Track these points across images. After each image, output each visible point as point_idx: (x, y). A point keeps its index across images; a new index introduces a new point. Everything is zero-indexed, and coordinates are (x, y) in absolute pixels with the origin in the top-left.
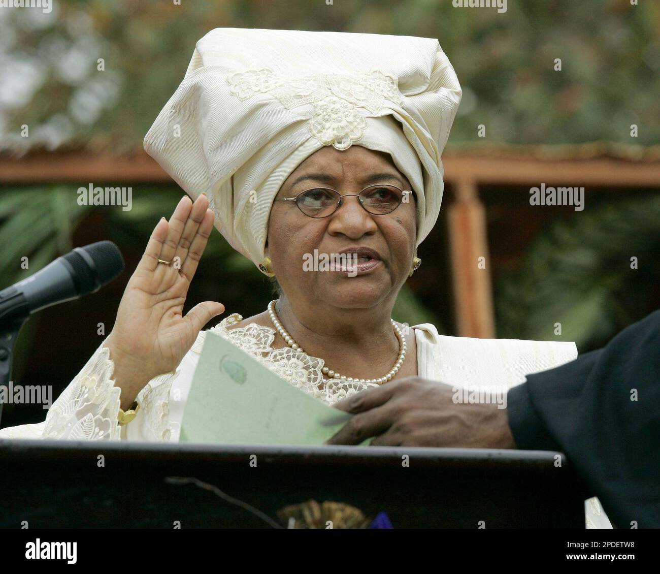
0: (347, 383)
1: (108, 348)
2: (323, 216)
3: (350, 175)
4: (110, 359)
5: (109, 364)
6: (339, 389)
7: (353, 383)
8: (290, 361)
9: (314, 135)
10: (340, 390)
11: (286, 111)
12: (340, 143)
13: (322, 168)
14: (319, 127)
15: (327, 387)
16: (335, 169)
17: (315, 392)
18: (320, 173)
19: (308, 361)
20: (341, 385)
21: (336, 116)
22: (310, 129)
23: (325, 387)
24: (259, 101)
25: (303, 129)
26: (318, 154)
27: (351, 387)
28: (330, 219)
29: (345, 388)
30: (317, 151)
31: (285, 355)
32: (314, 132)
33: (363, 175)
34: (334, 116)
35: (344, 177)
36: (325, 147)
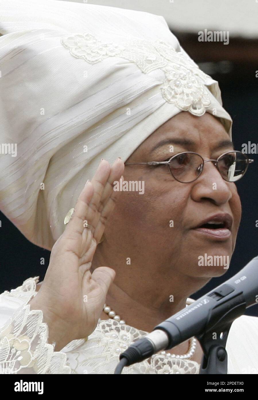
0: (171, 360)
1: (39, 311)
2: (187, 182)
3: (206, 142)
4: (43, 322)
5: (43, 327)
6: (164, 364)
7: (176, 360)
8: (120, 333)
9: (169, 100)
10: (165, 366)
11: (143, 75)
12: (195, 108)
13: (183, 133)
14: (173, 93)
15: (154, 362)
16: (194, 135)
17: (147, 367)
18: (180, 137)
19: (137, 335)
20: (166, 361)
21: (185, 82)
22: (164, 94)
23: (152, 362)
24: (118, 64)
25: (157, 94)
26: (175, 119)
27: (174, 364)
28: (194, 185)
29: (169, 363)
30: (174, 116)
31: (113, 327)
32: (169, 97)
33: (215, 141)
34: (183, 82)
35: (201, 143)
36: (183, 112)
